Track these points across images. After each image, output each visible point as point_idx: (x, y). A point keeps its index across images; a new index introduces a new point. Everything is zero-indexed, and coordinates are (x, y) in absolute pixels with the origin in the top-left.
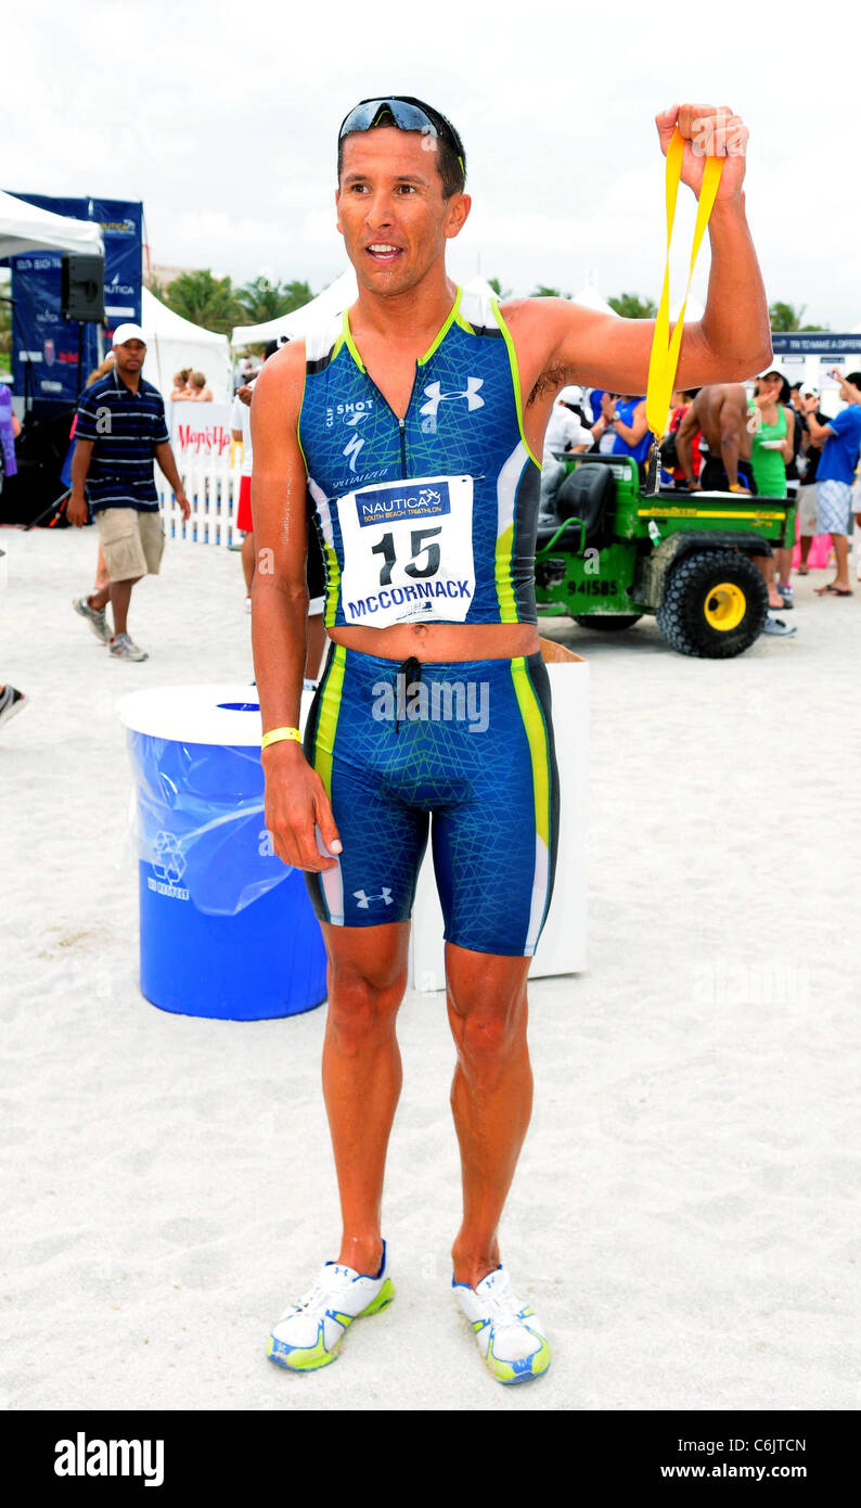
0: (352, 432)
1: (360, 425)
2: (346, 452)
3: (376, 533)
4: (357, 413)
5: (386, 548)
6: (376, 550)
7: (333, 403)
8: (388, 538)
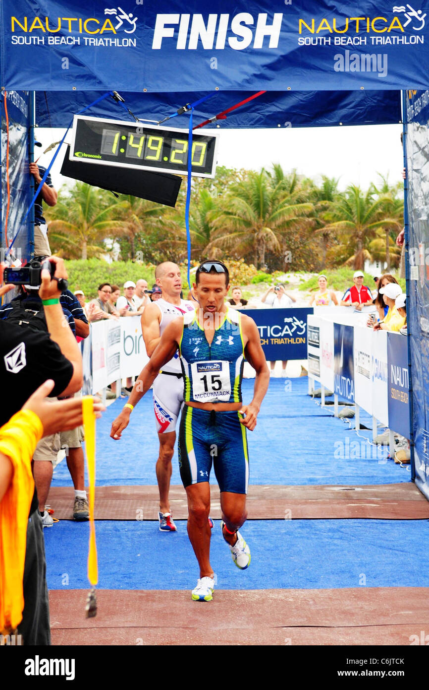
0: (196, 346)
1: (198, 344)
2: (194, 351)
3: (202, 375)
4: (198, 341)
5: (204, 379)
6: (201, 379)
7: (191, 338)
8: (205, 376)
